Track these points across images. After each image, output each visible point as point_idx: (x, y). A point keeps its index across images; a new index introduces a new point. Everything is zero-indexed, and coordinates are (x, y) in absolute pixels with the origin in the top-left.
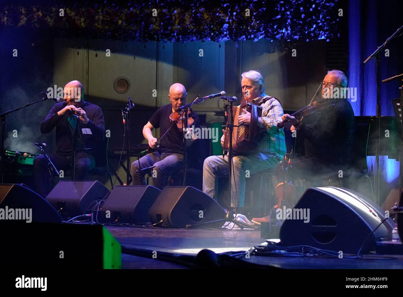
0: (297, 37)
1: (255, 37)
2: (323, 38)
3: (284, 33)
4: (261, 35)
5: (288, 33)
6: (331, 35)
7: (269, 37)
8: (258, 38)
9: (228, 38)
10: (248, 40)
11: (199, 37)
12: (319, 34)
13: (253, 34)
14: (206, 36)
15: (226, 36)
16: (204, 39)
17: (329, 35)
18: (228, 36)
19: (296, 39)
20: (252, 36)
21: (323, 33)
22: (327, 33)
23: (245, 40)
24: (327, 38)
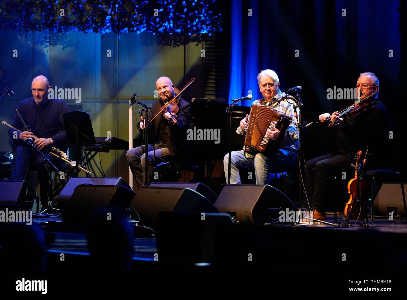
0: (179, 31)
1: (138, 29)
2: (205, 32)
3: (166, 26)
4: (144, 27)
5: (170, 27)
6: (213, 30)
7: (151, 30)
8: (140, 30)
9: (110, 30)
10: (130, 32)
11: (81, 28)
12: (202, 28)
13: (136, 26)
14: (88, 28)
15: (108, 27)
16: (86, 31)
17: (211, 29)
18: (110, 28)
19: (178, 33)
20: (135, 29)
21: (205, 27)
22: (209, 27)
23: (127, 32)
24: (209, 32)
